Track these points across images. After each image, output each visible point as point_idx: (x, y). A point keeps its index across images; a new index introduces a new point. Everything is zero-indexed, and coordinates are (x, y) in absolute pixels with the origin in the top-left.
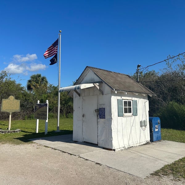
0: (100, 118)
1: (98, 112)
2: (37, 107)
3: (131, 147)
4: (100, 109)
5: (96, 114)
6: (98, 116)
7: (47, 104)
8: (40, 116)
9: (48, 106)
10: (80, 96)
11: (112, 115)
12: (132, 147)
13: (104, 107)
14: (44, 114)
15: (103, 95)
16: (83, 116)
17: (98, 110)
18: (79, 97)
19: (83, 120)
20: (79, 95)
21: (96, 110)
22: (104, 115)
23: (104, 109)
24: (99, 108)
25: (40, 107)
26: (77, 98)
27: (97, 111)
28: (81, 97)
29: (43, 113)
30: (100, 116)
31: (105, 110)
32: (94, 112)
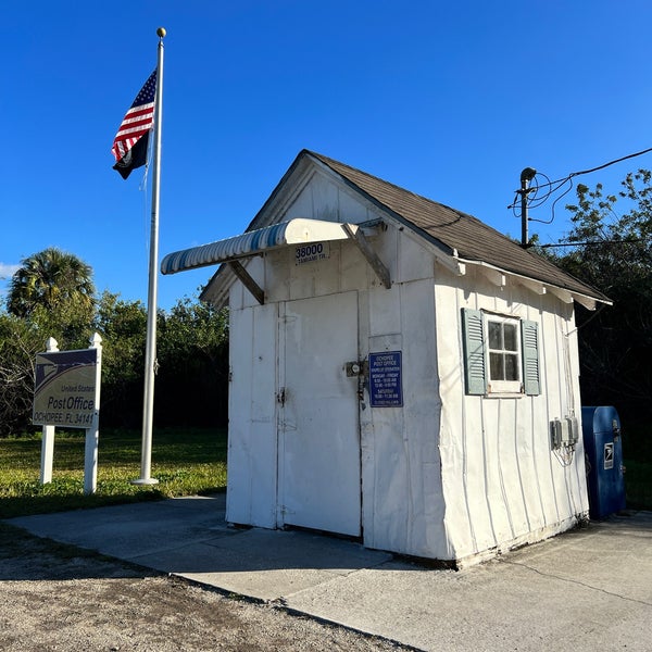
0: (374, 403)
1: (361, 372)
2: (47, 370)
3: (522, 546)
4: (373, 357)
5: (349, 384)
6: (360, 392)
7: (95, 351)
8: (62, 411)
9: (99, 360)
10: (262, 303)
11: (442, 387)
12: (527, 544)
13: (393, 348)
14: (78, 400)
15: (388, 287)
16: (282, 398)
17: (361, 364)
18: (259, 308)
19: (282, 417)
20: (261, 297)
21: (352, 364)
22: (398, 389)
23: (397, 356)
24: (365, 355)
25: (61, 370)
26: (248, 311)
27: (356, 369)
28: (270, 308)
29: (75, 394)
30: (374, 391)
31: (399, 364)
32: (339, 377)
